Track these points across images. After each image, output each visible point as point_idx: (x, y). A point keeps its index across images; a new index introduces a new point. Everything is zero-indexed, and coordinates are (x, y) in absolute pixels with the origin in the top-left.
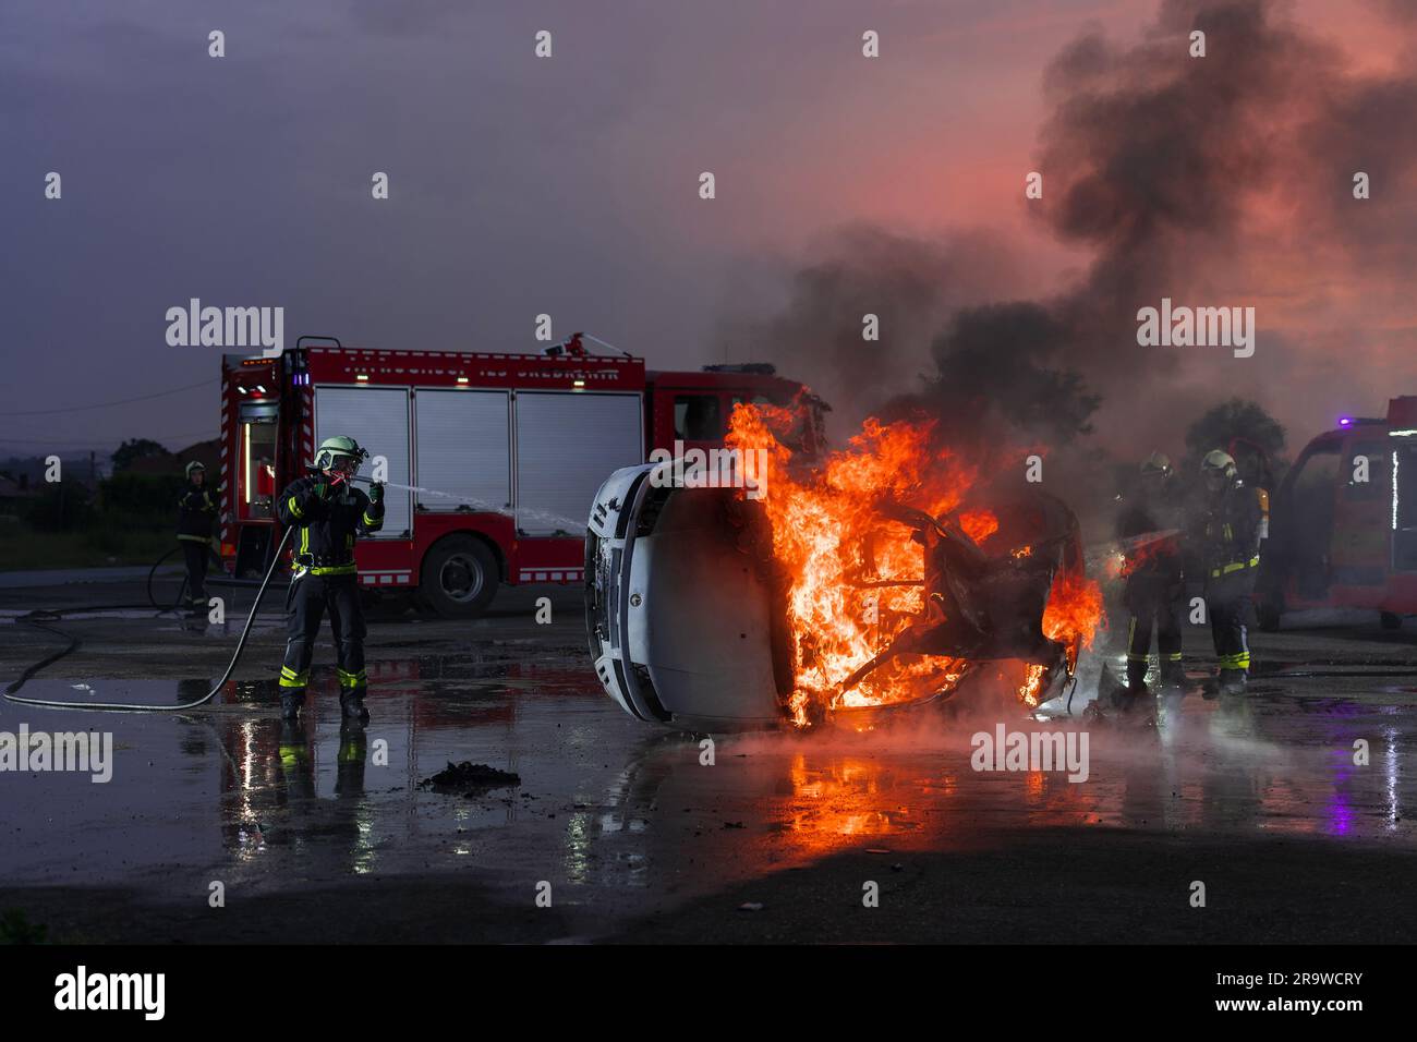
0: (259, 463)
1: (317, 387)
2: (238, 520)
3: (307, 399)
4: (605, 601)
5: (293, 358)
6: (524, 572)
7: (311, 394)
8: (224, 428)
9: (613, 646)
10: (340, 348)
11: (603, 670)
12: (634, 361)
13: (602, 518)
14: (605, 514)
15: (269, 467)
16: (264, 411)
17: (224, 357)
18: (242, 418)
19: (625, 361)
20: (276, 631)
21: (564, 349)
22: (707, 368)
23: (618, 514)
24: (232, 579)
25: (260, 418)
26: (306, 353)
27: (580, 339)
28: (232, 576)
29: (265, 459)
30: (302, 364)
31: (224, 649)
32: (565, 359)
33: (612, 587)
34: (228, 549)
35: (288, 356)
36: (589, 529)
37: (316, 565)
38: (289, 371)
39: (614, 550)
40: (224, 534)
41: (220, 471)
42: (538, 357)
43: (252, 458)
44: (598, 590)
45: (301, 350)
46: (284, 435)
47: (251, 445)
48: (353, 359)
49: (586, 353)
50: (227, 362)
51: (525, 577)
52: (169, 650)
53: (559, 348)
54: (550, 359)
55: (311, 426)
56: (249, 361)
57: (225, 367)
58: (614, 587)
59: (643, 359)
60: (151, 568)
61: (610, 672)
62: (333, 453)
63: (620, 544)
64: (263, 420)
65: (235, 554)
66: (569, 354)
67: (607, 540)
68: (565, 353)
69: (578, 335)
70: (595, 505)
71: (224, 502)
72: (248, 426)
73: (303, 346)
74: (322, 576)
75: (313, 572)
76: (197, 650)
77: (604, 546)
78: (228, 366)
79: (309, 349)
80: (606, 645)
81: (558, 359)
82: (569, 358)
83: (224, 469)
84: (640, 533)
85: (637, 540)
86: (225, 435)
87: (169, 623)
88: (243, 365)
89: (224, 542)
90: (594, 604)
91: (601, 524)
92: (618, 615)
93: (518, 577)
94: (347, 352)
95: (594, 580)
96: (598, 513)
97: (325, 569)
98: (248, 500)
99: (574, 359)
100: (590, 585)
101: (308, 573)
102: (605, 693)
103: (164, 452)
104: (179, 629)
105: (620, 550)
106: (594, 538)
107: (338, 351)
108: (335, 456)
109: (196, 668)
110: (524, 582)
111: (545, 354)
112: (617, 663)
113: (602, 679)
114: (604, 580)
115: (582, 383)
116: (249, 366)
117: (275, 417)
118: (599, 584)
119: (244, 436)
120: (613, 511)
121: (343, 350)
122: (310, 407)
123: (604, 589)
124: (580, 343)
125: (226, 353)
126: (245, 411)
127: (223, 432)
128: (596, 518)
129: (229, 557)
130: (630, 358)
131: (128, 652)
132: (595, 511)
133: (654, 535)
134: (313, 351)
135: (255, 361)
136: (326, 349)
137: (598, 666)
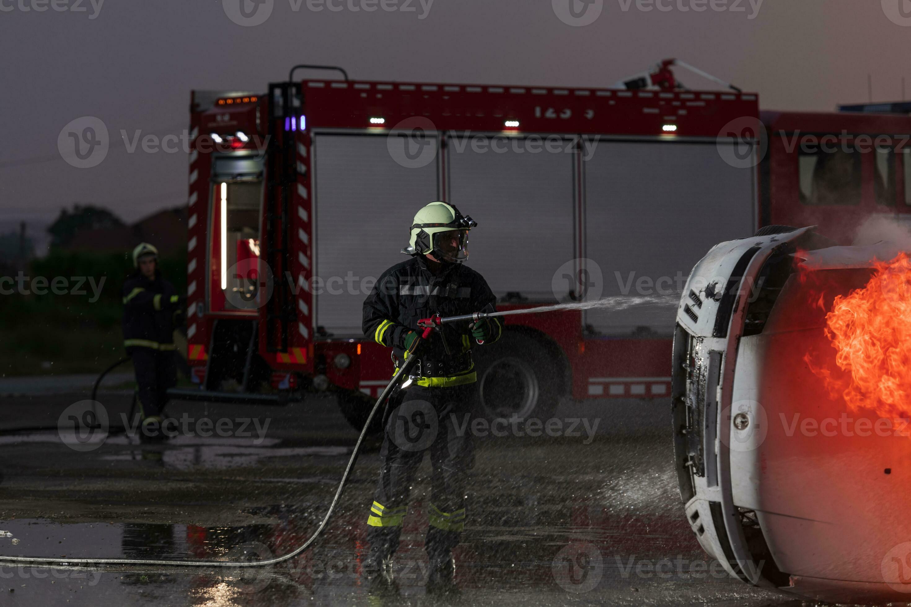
0: (239, 236)
1: (317, 134)
2: (211, 312)
3: (302, 150)
4: (699, 423)
5: (285, 95)
6: (594, 384)
7: (307, 141)
8: (193, 188)
9: (710, 484)
10: (347, 81)
11: (696, 516)
12: (744, 98)
13: (695, 309)
14: (699, 303)
15: (251, 242)
16: (244, 166)
17: (193, 93)
18: (216, 175)
19: (732, 98)
20: (260, 461)
21: (649, 81)
22: (844, 108)
23: (717, 304)
24: (202, 391)
25: (241, 175)
26: (302, 87)
27: (671, 68)
28: (202, 387)
29: (247, 230)
30: (296, 103)
31: (191, 485)
32: (650, 95)
33: (709, 405)
34: (196, 352)
35: (278, 92)
36: (678, 323)
37: (424, 374)
38: (279, 112)
39: (712, 353)
40: (192, 331)
41: (187, 247)
42: (614, 92)
43: (230, 229)
44: (689, 408)
45: (297, 85)
46: (270, 198)
47: (230, 212)
48: (364, 95)
49: (679, 86)
50: (197, 101)
51: (595, 390)
52: (121, 485)
53: (643, 81)
54: (629, 94)
55: (308, 186)
56: (225, 99)
57: (194, 107)
58: (711, 405)
59: (756, 95)
60: (96, 377)
61: (706, 518)
62: (430, 231)
63: (720, 345)
64: (245, 179)
65: (206, 357)
66: (656, 88)
67: (701, 339)
68: (651, 87)
69: (667, 63)
70: (686, 292)
71: (192, 288)
72: (224, 186)
73: (298, 77)
74: (432, 388)
75: (420, 383)
76: (154, 486)
77: (698, 347)
78: (198, 105)
79: (305, 82)
80: (700, 482)
81: (641, 95)
82: (656, 93)
83: (192, 244)
84: (748, 331)
85: (743, 340)
86: (194, 198)
87: (117, 449)
88: (217, 104)
89: (194, 340)
90: (683, 427)
91: (695, 318)
92: (717, 443)
93: (586, 389)
94: (357, 86)
95: (683, 394)
96: (690, 302)
97: (435, 380)
98: (224, 286)
99: (662, 95)
100: (679, 402)
101: (414, 384)
102: (699, 547)
103: (117, 222)
104: (129, 458)
105: (720, 354)
106: (685, 336)
107: (344, 86)
108: (434, 235)
109: (153, 509)
110: (595, 397)
111: (623, 87)
112: (714, 507)
113: (695, 528)
114: (698, 394)
115: (673, 128)
116: (226, 105)
117: (259, 175)
118: (691, 400)
119: (219, 200)
120: (711, 300)
121: (351, 83)
122: (306, 161)
123: (698, 407)
124: (670, 73)
125: (197, 88)
126: (220, 167)
127: (191, 193)
128: (688, 310)
129: (200, 362)
130: (739, 94)
131: (65, 488)
132: (686, 301)
133: (766, 332)
134: (311, 85)
135: (234, 99)
136: (328, 83)
137: (689, 513)
